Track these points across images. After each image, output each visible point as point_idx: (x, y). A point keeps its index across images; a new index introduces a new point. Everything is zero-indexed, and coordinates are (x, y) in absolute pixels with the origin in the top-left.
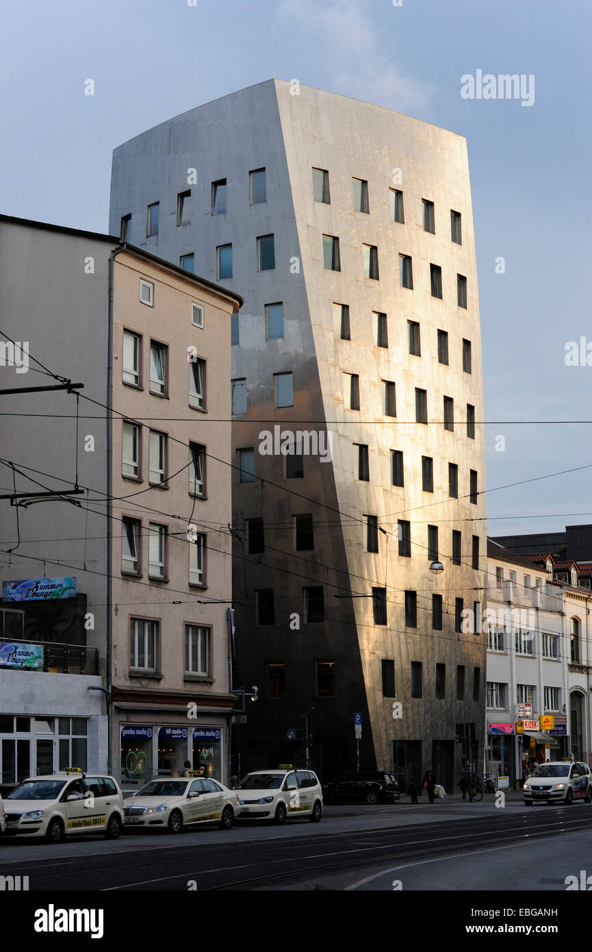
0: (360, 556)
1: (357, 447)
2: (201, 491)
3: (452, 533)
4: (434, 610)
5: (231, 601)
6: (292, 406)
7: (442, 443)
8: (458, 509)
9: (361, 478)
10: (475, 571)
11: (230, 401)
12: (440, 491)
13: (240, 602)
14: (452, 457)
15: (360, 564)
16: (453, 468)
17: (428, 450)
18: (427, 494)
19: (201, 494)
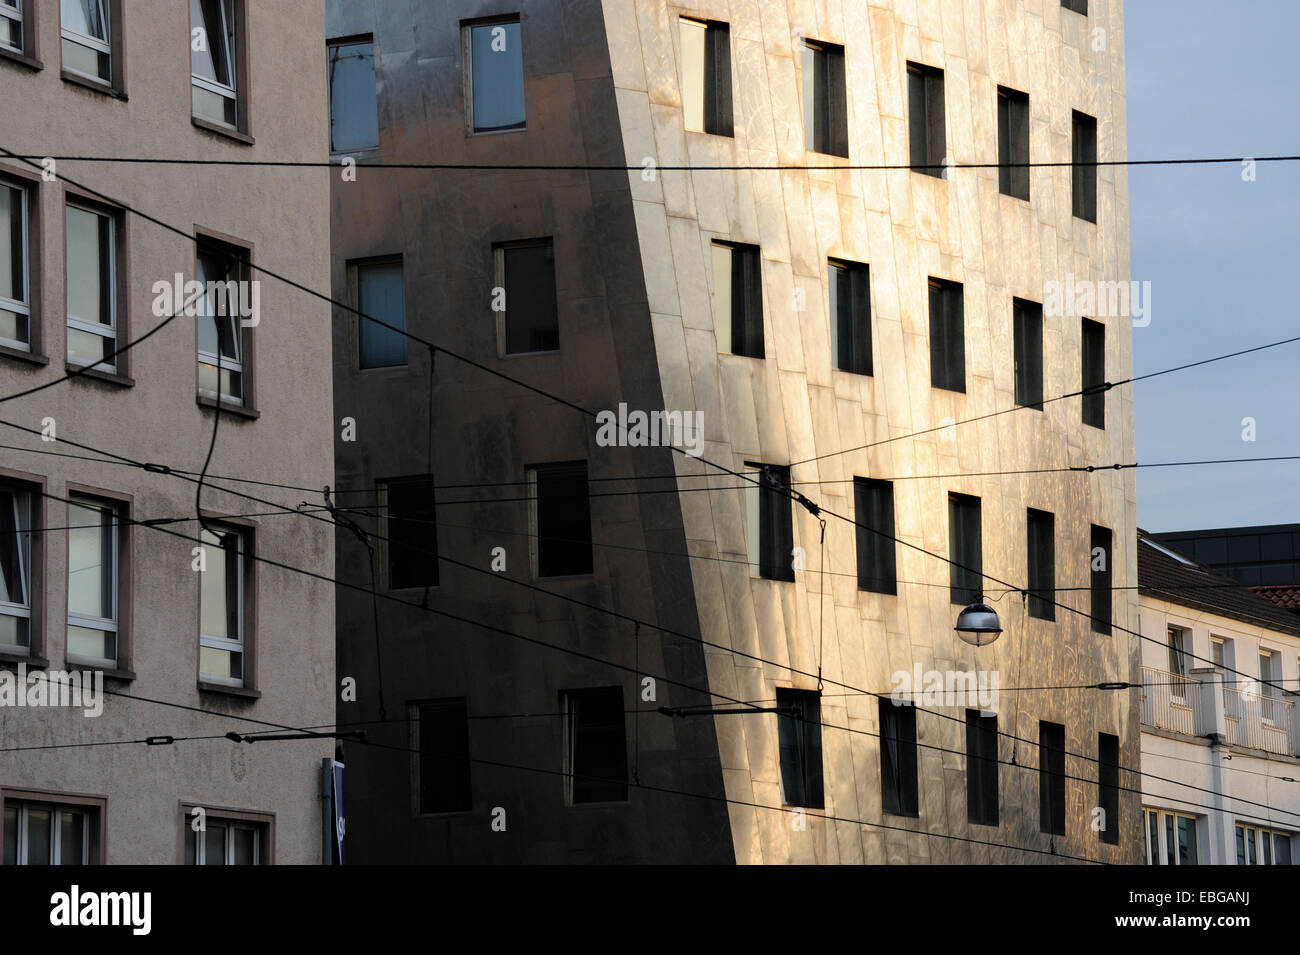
0: (739, 592)
1: (726, 254)
2: (235, 391)
3: (1023, 518)
4: (971, 755)
5: (333, 730)
6: (522, 125)
7: (991, 235)
8: (1042, 443)
9: (738, 348)
10: (1100, 638)
11: (325, 109)
12: (987, 388)
13: (361, 735)
14: (1025, 280)
15: (738, 617)
16: (1028, 314)
17: (948, 258)
18: (946, 397)
19: (236, 400)
